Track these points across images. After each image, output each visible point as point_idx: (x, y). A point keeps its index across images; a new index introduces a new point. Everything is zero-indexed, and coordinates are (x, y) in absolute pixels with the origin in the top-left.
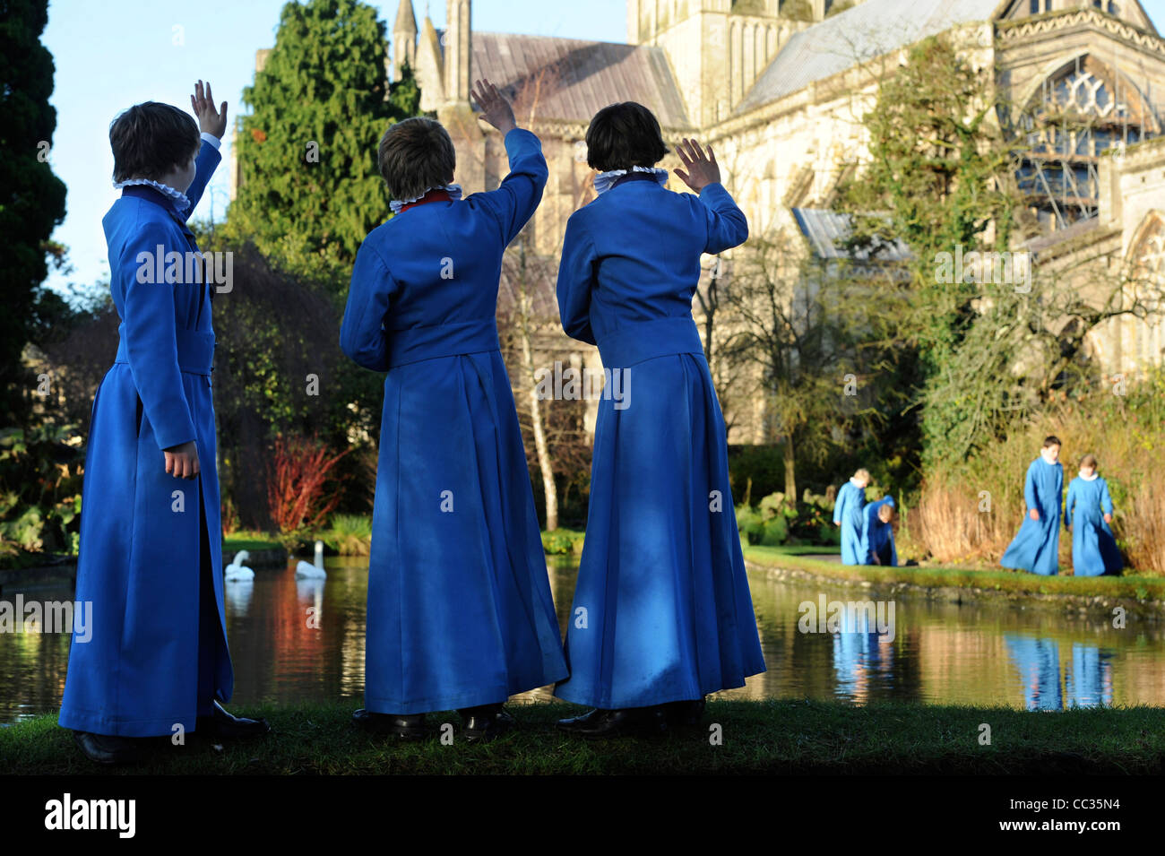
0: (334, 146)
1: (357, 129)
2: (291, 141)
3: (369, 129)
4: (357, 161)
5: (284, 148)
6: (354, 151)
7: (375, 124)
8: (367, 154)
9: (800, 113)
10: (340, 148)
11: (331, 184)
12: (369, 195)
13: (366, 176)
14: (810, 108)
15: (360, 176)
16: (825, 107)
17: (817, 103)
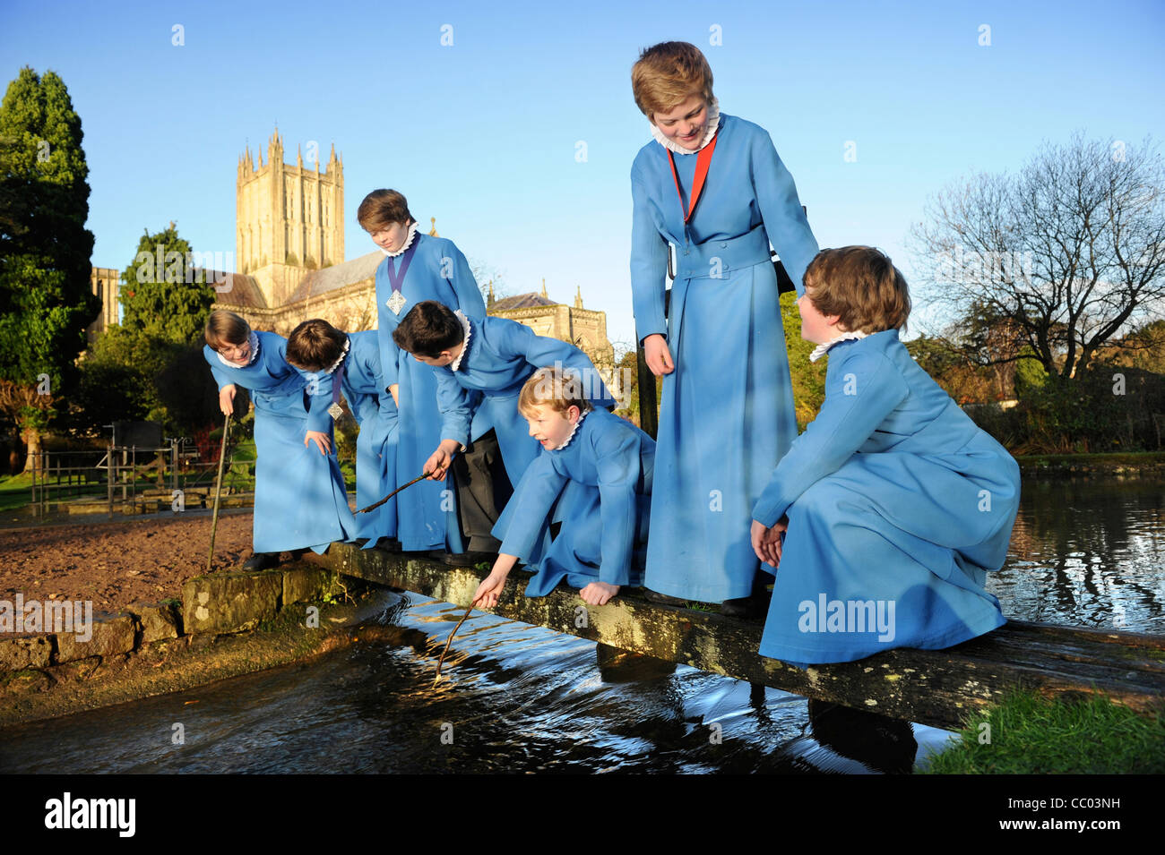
0: (170, 300)
1: (181, 293)
2: (150, 297)
3: (187, 293)
4: (181, 307)
5: (147, 300)
6: (179, 302)
7: (189, 291)
8: (186, 304)
9: (321, 303)
10: (172, 301)
11: (168, 317)
12: (187, 322)
13: (185, 314)
14: (326, 301)
15: (182, 314)
16: (333, 301)
17: (329, 299)
